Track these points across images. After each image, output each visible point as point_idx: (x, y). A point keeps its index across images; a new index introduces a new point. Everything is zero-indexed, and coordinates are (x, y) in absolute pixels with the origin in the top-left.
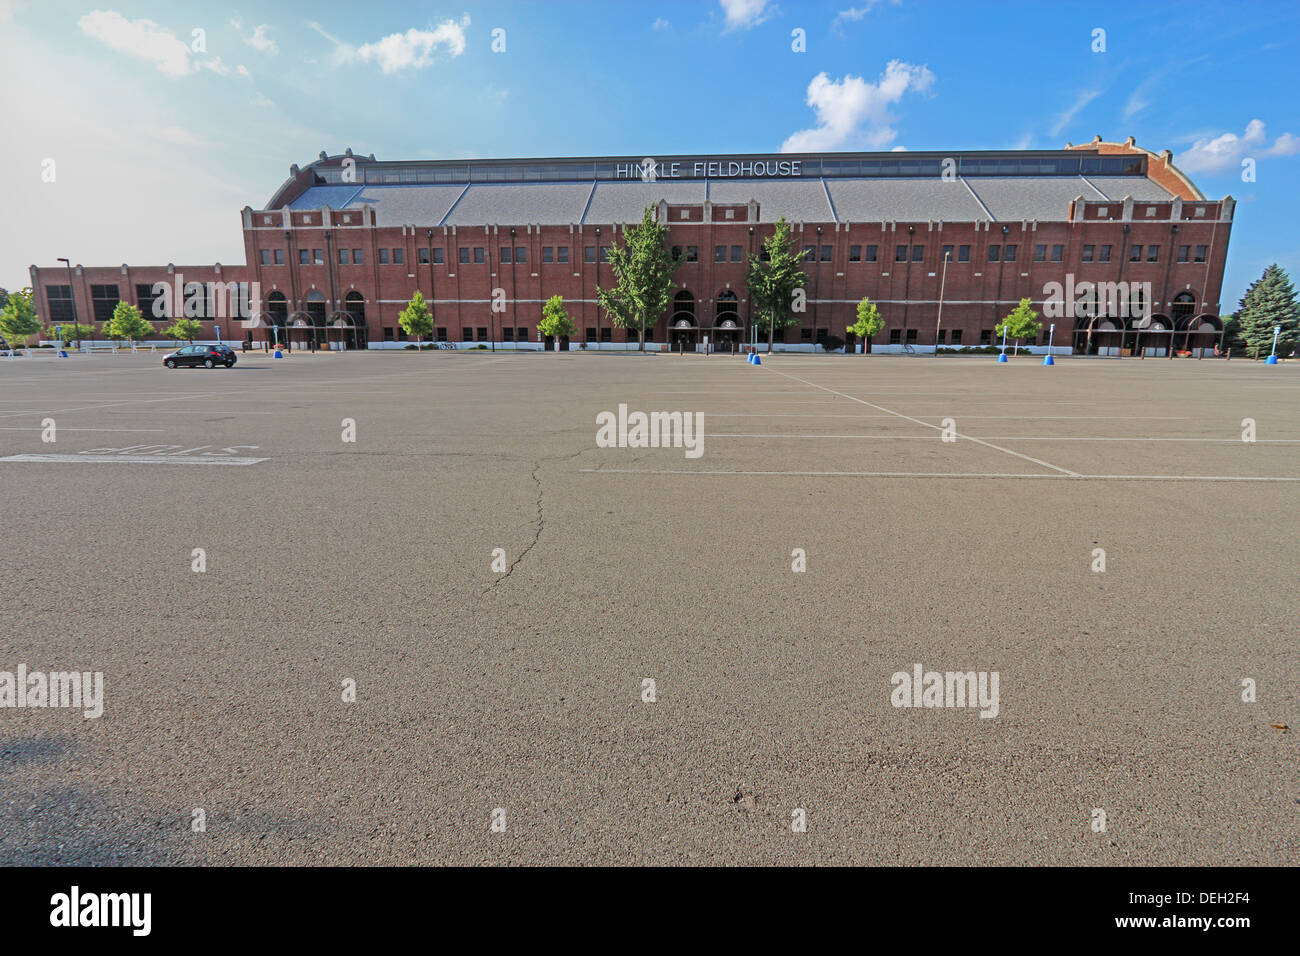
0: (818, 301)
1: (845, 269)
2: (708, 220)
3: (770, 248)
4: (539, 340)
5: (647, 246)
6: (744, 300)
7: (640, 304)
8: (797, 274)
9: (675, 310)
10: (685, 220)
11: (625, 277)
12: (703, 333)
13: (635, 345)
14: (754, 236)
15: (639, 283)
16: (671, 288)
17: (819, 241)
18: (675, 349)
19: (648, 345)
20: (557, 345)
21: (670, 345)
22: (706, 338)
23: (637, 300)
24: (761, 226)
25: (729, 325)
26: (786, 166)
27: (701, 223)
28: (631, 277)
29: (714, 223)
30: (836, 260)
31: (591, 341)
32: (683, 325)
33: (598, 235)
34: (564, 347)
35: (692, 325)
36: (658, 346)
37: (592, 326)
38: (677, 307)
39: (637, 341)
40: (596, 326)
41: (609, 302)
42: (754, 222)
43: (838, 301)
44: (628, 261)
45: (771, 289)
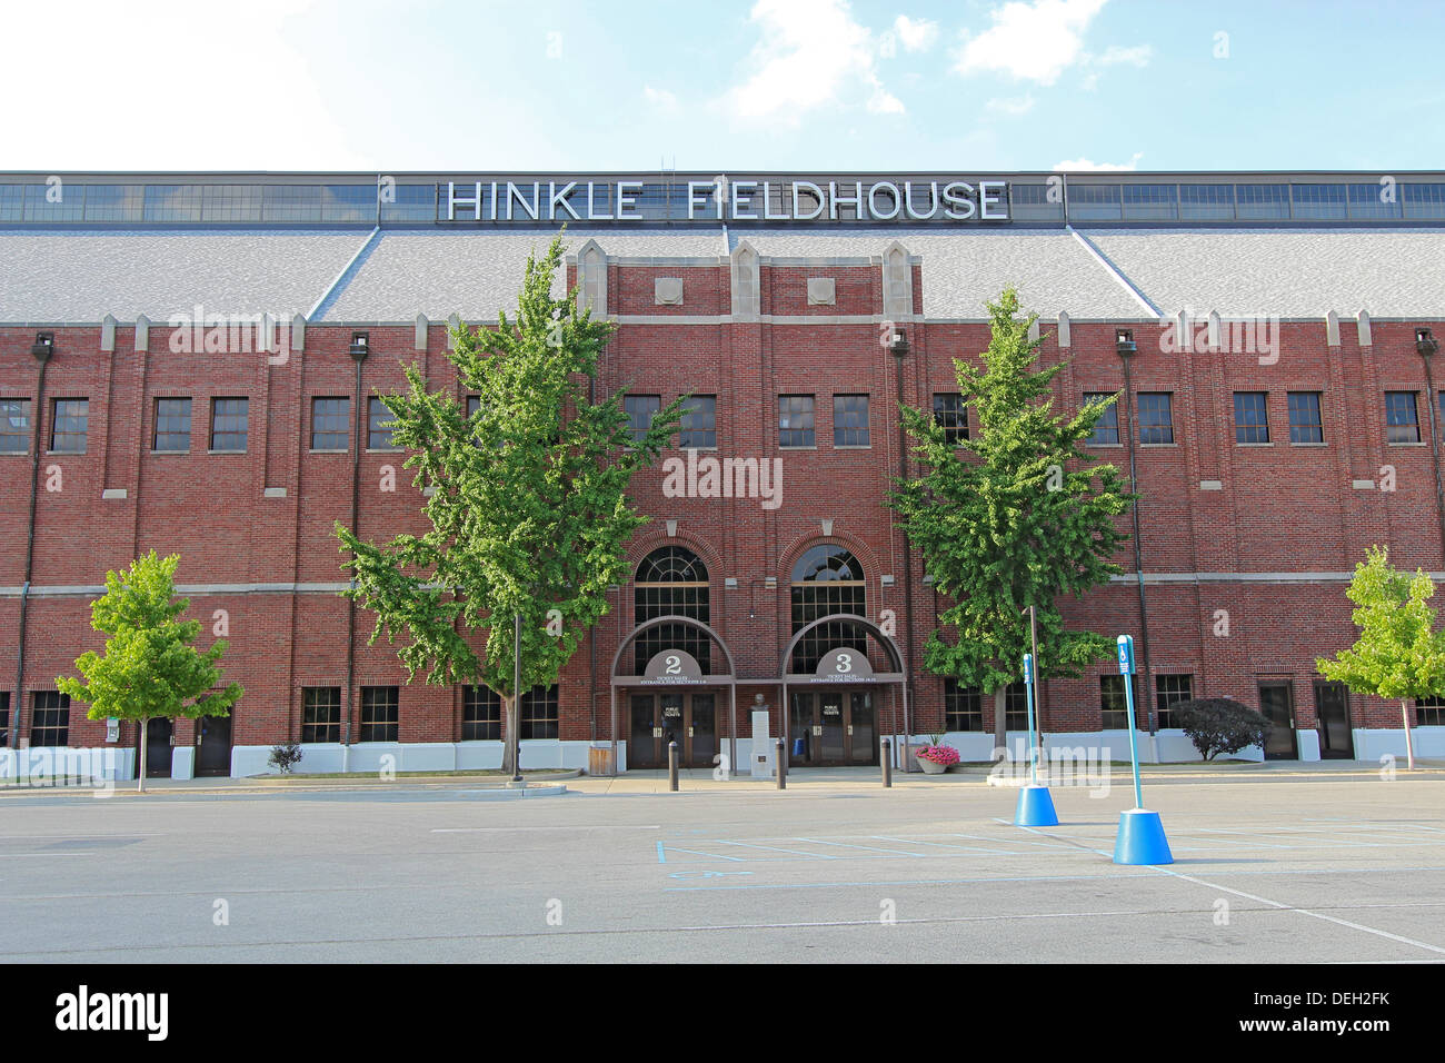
0: (1148, 578)
1: (1225, 467)
2: (748, 310)
3: (976, 392)
4: (113, 737)
5: (534, 379)
6: (887, 579)
7: (505, 589)
8: (1091, 472)
9: (640, 618)
10: (668, 308)
11: (451, 492)
12: (747, 696)
13: (488, 752)
14: (908, 361)
15: (501, 510)
16: (625, 526)
17: (1127, 377)
18: (642, 761)
19: (536, 751)
20: (183, 757)
21: (622, 746)
22: (760, 719)
23: (491, 572)
24: (929, 328)
25: (843, 666)
26: (961, 193)
27: (724, 319)
28: (472, 487)
29: (768, 319)
30: (1191, 439)
31: (321, 736)
32: (674, 668)
33: (363, 357)
34: (212, 764)
35: (706, 670)
36: (578, 752)
37: (327, 682)
38: (645, 605)
39: (496, 734)
40: (338, 679)
41: (384, 582)
42: (907, 316)
43: (1217, 576)
44: (459, 430)
45: (1002, 530)
